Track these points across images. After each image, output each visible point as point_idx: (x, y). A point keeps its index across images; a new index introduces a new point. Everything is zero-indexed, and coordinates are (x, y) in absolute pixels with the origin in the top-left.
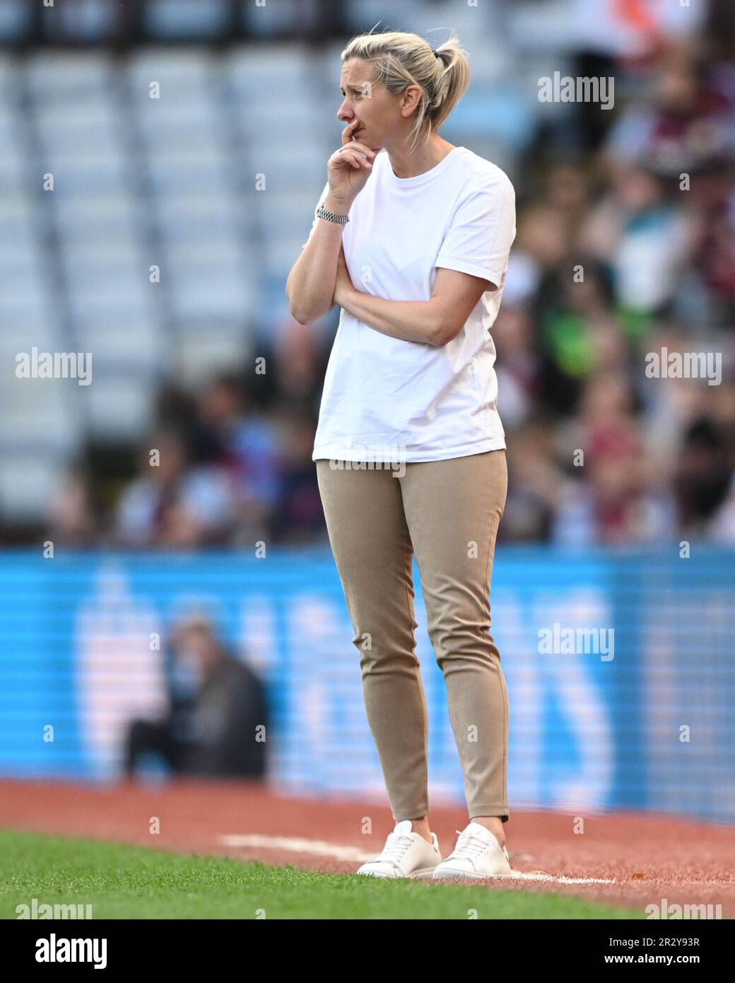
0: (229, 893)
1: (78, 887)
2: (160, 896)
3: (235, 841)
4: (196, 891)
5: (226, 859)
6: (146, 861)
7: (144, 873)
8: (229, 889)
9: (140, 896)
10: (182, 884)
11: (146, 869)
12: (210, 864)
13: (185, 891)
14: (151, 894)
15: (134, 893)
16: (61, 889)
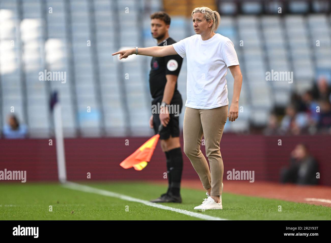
0: (307, 212)
1: (272, 210)
2: (291, 212)
3: (308, 200)
4: (299, 211)
5: (306, 204)
6: (288, 204)
7: (287, 207)
8: (307, 211)
9: (286, 212)
10: (296, 209)
11: (287, 206)
12: (303, 205)
13: (296, 211)
14: (289, 212)
15: (285, 211)
16: (268, 211)
